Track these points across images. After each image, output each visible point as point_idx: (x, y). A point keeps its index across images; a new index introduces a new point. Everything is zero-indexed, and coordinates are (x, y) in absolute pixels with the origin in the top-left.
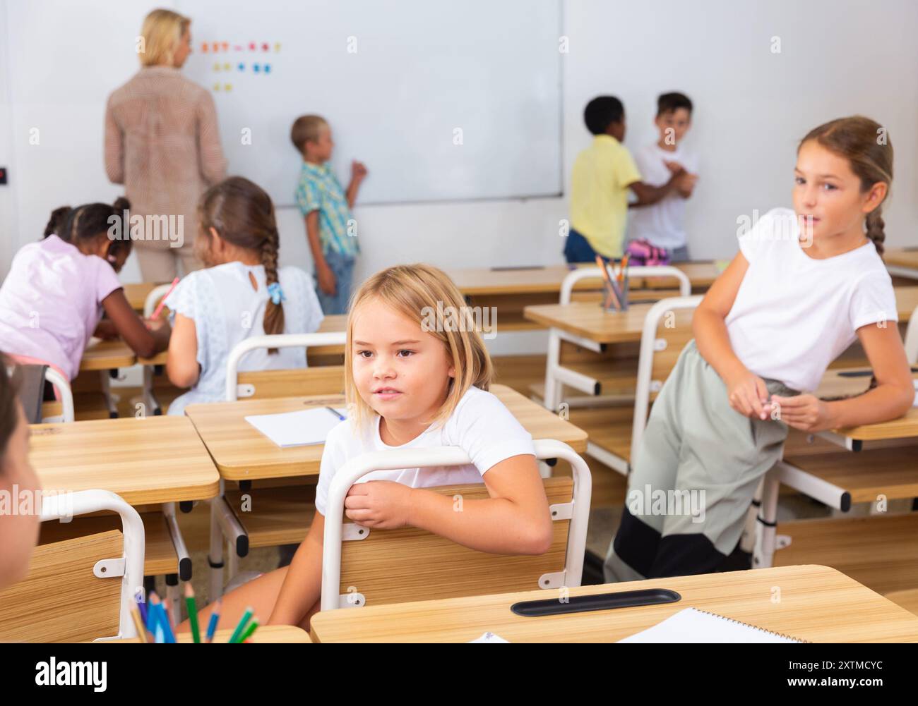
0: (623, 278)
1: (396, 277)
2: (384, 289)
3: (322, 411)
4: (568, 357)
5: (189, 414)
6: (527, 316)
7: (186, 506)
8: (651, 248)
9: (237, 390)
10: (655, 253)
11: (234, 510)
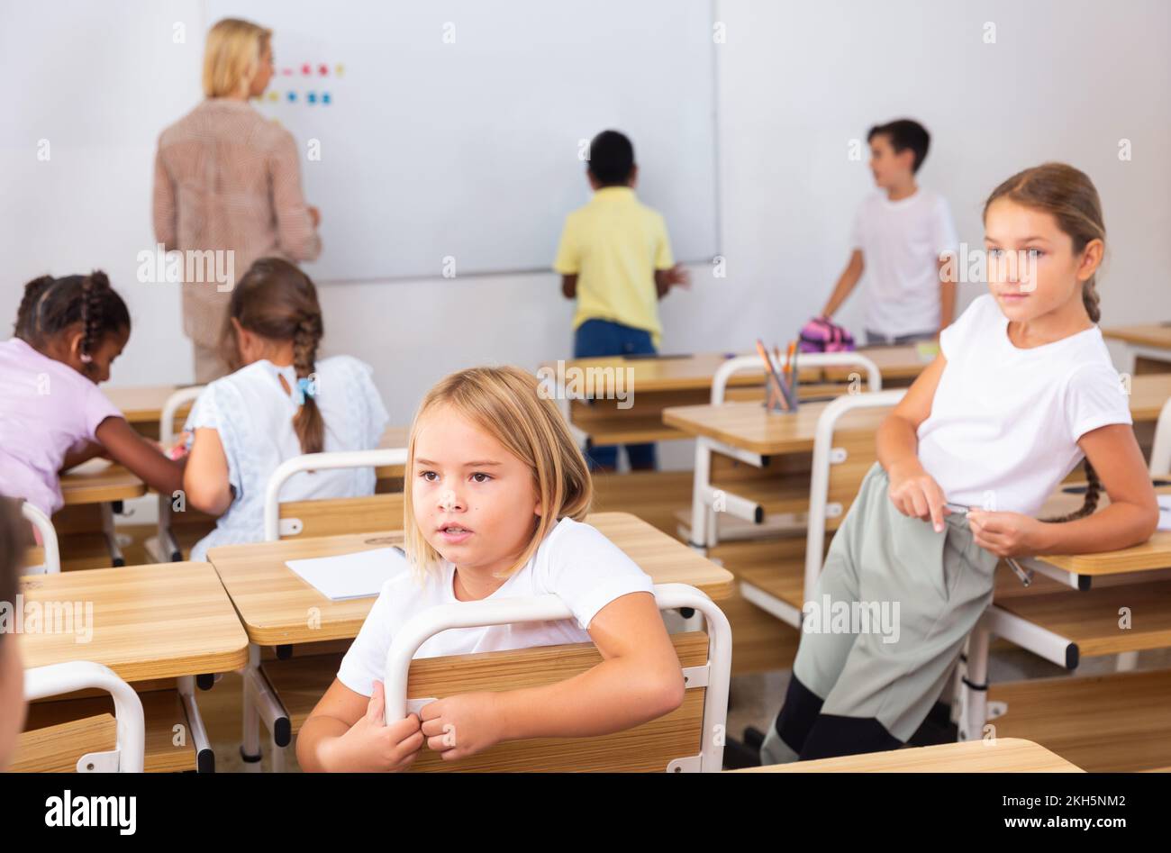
0: (791, 370)
1: (476, 380)
2: (459, 394)
3: (387, 552)
4: (720, 474)
5: (212, 559)
6: (666, 421)
7: (205, 681)
8: (832, 328)
9: (279, 527)
10: (837, 335)
11: (273, 686)
